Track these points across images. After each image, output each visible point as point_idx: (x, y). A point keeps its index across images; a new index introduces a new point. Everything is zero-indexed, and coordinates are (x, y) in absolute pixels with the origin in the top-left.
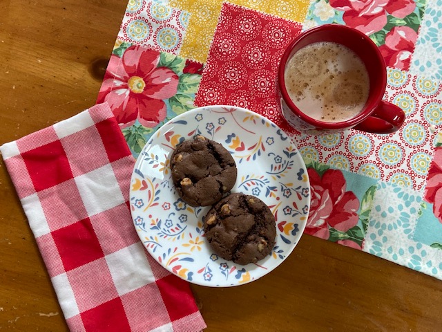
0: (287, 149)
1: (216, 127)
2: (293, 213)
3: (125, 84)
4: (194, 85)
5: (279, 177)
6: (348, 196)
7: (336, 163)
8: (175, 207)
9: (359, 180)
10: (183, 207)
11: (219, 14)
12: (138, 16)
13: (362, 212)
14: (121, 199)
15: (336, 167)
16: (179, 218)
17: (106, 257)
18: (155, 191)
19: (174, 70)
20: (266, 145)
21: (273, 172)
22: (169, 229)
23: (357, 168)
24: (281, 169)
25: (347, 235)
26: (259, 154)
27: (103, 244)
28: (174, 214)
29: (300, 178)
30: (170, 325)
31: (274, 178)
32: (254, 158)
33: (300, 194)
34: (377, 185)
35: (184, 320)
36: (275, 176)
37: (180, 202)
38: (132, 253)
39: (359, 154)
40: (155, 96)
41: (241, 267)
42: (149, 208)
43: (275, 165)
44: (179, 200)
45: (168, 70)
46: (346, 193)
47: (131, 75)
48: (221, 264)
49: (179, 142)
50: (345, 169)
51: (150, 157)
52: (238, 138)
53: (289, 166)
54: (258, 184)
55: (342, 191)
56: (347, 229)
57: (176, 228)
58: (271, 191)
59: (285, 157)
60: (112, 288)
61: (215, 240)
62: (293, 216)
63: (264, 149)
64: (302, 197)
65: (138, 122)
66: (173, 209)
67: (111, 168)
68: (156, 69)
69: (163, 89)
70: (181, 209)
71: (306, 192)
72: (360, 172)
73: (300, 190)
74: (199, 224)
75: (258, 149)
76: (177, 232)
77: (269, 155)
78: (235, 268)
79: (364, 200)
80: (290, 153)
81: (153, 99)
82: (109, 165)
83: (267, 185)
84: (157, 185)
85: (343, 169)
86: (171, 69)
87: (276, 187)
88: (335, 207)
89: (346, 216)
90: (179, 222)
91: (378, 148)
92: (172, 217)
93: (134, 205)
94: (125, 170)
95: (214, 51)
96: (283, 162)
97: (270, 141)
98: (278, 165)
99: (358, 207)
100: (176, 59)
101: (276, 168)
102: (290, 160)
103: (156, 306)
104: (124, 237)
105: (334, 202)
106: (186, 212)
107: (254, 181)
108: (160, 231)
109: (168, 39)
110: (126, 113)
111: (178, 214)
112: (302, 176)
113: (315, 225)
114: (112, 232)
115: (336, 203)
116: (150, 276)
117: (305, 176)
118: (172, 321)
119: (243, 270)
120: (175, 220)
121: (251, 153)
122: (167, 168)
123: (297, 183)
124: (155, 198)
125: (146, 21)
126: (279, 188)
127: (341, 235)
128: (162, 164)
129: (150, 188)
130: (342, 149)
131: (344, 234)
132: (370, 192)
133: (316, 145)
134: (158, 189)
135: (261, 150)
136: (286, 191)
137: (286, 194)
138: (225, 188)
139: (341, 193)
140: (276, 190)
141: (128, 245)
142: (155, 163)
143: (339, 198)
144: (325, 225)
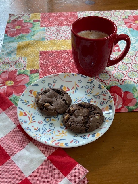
0: (89, 81)
1: (53, 84)
2: (105, 103)
3: (3, 84)
4: (37, 76)
5: (91, 94)
6: (125, 93)
7: (113, 84)
8: (45, 122)
9: (127, 86)
10: (49, 120)
11: (39, 54)
12: (4, 62)
13: (136, 97)
14: (14, 126)
15: (114, 85)
16: (49, 126)
17: (12, 158)
18: (32, 117)
19: (26, 74)
20: (79, 84)
21: (87, 93)
22: (46, 131)
23: (123, 83)
24: (90, 90)
25: (135, 107)
26: (77, 89)
27: (8, 152)
28: (45, 125)
29: (100, 89)
30: (66, 178)
31: (88, 95)
32: (76, 92)
33: (104, 94)
34: (135, 86)
35: (73, 171)
36: (89, 94)
37: (47, 119)
38: (27, 150)
39: (120, 78)
40: (20, 84)
41: (93, 133)
42: (31, 123)
43: (86, 90)
44: (46, 118)
45: (22, 75)
46: (124, 93)
47: (6, 81)
48: (81, 136)
49: (37, 94)
50: (118, 85)
51: (24, 102)
52: (64, 86)
53: (93, 87)
54: (82, 100)
55: (122, 92)
56: (134, 104)
57: (49, 130)
58: (90, 101)
59: (89, 85)
60: (21, 173)
61: (73, 124)
62: (106, 103)
63: (78, 86)
64: (106, 94)
65: (14, 95)
66: (44, 123)
67: (5, 114)
68: (17, 76)
69: (22, 81)
70: (49, 121)
71: (107, 92)
72: (125, 83)
73: (104, 93)
74: (61, 124)
75: (76, 87)
76: (50, 131)
77: (82, 88)
78: (90, 135)
79: (134, 92)
80: (91, 82)
81: (19, 86)
82: (3, 112)
83: (87, 99)
84: (32, 114)
85: (117, 85)
86: (24, 74)
87: (91, 99)
88: (123, 99)
89: (130, 100)
90: (50, 127)
91: (127, 74)
92: (45, 126)
93: (22, 122)
94: (12, 112)
95: (41, 65)
96: (90, 87)
97: (80, 81)
98: (88, 90)
99: (133, 95)
100: (25, 71)
101: (87, 91)
102: (92, 84)
103: (52, 172)
104: (20, 144)
105: (121, 97)
106: (51, 122)
107: (80, 100)
108: (41, 132)
109: (19, 66)
110: (7, 94)
111: (48, 124)
112: (101, 87)
113: (119, 108)
114: (12, 144)
115: (122, 97)
116: (43, 157)
117: (102, 87)
118: (65, 176)
119: (95, 133)
120: (47, 127)
121: (73, 90)
122: (35, 106)
123: (100, 91)
124: (32, 119)
125: (8, 63)
126: (93, 98)
127: (133, 108)
128: (31, 105)
129: (28, 115)
130: (112, 79)
131: (134, 107)
132: (134, 89)
133: (100, 80)
134: (33, 116)
135: (78, 87)
136: (97, 97)
137: (97, 98)
138: (67, 102)
139: (122, 93)
140: (92, 100)
141: (24, 147)
142: (28, 104)
143: (123, 95)
144: (123, 107)
